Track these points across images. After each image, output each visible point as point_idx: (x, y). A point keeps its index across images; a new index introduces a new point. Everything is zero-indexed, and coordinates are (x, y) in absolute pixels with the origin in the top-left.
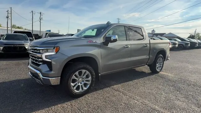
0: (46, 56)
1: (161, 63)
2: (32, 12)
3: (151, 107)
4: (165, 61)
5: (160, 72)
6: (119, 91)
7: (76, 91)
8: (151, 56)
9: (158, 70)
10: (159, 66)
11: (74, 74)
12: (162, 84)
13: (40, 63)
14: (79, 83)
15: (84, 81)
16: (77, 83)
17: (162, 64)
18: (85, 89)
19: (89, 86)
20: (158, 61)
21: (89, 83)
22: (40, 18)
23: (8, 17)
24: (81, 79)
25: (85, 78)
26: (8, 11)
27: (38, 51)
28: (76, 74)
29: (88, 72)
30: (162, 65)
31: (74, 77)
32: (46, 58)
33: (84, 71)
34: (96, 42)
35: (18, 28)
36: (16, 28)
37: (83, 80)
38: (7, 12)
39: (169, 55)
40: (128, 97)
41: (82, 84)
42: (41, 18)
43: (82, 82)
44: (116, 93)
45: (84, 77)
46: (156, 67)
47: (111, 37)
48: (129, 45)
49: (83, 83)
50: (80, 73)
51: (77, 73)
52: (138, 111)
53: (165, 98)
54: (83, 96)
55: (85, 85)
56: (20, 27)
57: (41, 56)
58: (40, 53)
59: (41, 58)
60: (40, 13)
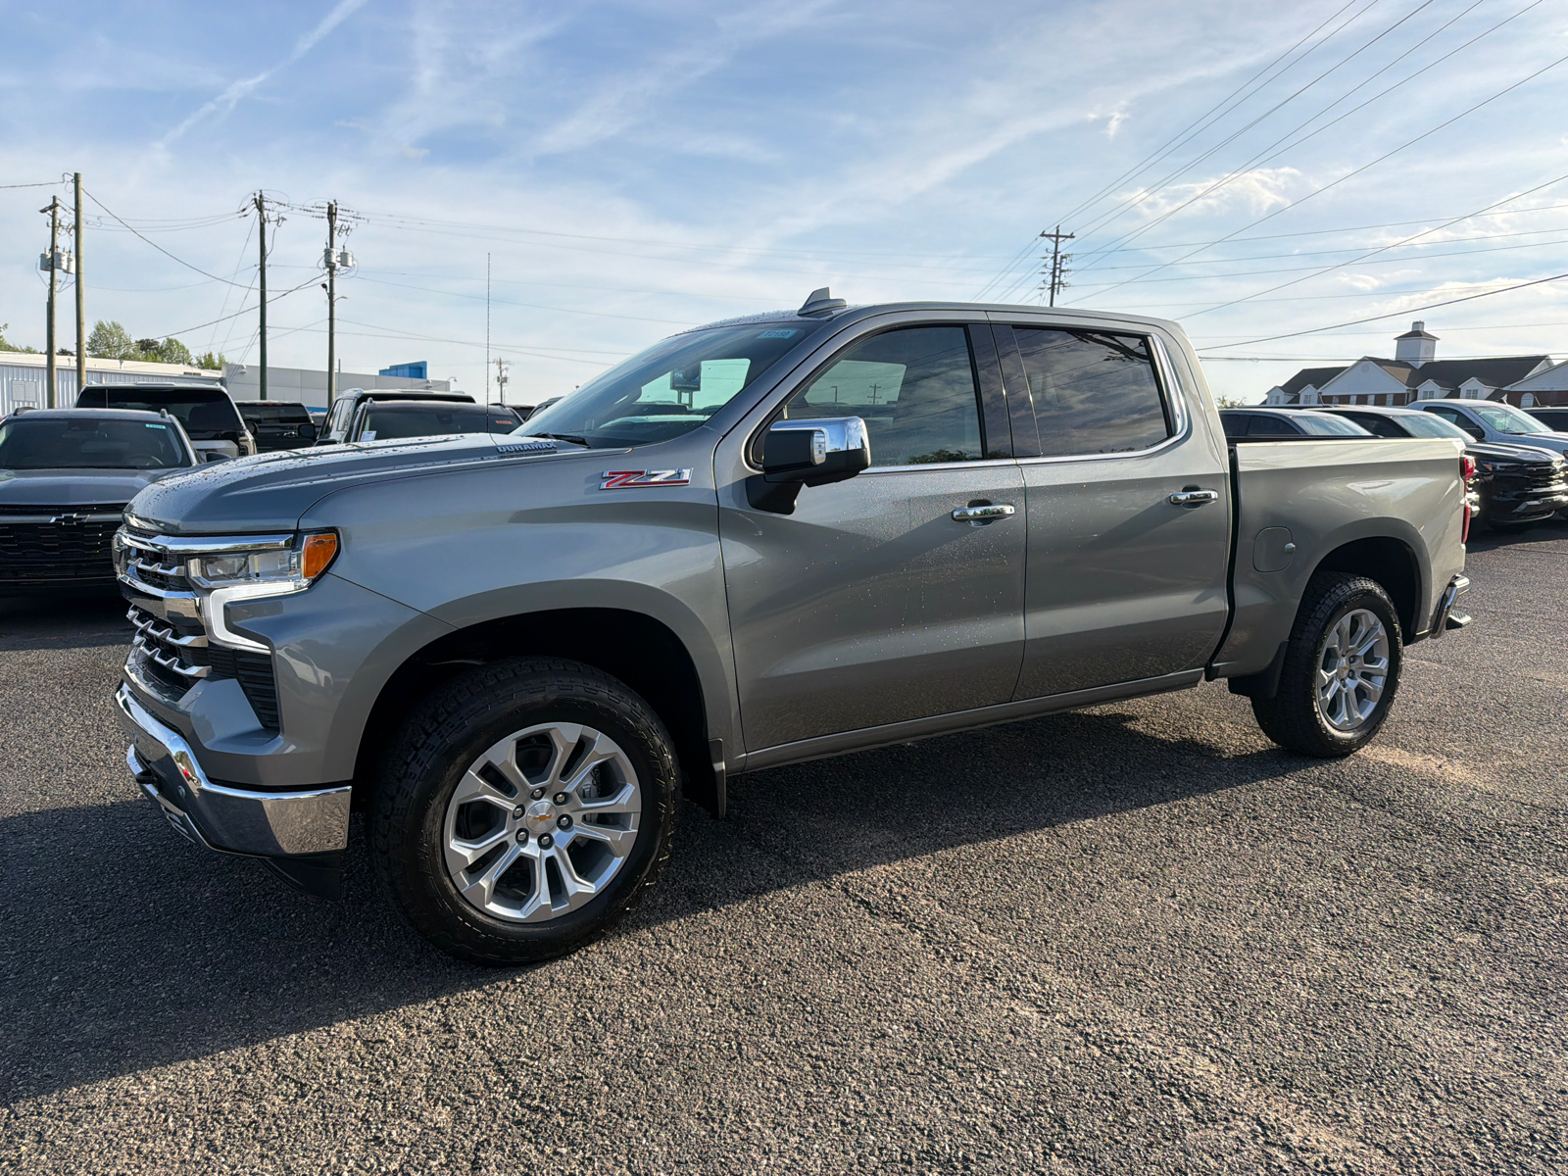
0: (231, 610)
1: (1370, 658)
2: (260, 205)
3: (1153, 1063)
4: (1410, 639)
5: (1366, 751)
6: (897, 916)
7: (493, 907)
8: (1246, 596)
9: (1336, 729)
10: (1352, 684)
11: (479, 763)
12: (1338, 860)
13: (193, 671)
14: (524, 842)
15: (577, 818)
16: (511, 840)
17: (1383, 664)
18: (581, 888)
19: (616, 864)
20: (1332, 641)
21: (620, 840)
22: (328, 253)
23: (51, 263)
24: (546, 802)
25: (584, 797)
26: (54, 206)
27: (173, 572)
28: (497, 763)
29: (604, 746)
30: (1379, 683)
31: (473, 787)
32: (232, 628)
33: (566, 734)
34: (676, 481)
35: (148, 349)
36: (123, 358)
37: (565, 810)
38: (47, 216)
39: (1462, 582)
40: (962, 969)
41: (551, 852)
42: (334, 259)
43: (556, 833)
44: (870, 932)
45: (569, 789)
46: (1309, 698)
47: (811, 433)
48: (1006, 495)
49: (563, 839)
50: (535, 755)
51: (504, 753)
52: (1017, 1096)
53: (1319, 986)
54: (565, 954)
55: (587, 856)
56: (161, 342)
57: (199, 610)
58: (184, 584)
59: (198, 627)
60: (331, 214)
